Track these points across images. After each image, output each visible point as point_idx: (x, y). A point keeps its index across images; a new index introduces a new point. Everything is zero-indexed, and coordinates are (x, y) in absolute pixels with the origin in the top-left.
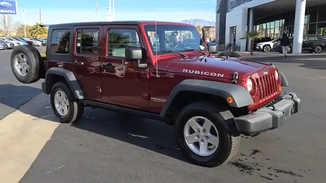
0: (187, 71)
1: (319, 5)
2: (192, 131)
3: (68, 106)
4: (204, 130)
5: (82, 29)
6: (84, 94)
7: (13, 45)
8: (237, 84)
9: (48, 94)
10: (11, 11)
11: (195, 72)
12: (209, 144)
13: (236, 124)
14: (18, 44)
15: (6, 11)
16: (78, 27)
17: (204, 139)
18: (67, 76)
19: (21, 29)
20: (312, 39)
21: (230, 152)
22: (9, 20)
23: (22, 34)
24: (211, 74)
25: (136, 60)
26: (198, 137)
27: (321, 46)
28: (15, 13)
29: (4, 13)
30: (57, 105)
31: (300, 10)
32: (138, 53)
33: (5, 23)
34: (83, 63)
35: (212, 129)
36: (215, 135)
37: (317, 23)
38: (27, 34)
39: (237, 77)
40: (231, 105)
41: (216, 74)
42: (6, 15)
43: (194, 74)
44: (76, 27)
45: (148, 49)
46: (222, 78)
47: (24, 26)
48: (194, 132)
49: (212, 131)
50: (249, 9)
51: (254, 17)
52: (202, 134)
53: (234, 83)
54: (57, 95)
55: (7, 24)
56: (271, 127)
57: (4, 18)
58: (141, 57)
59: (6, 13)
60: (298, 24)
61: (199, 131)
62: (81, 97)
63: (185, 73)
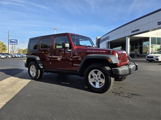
0: (89, 51)
1: (135, 41)
2: (92, 77)
3: (36, 72)
4: (98, 76)
5: (43, 38)
6: (43, 66)
7: (15, 56)
8: (112, 54)
9: (27, 67)
10: (16, 44)
11: (92, 51)
12: (100, 83)
13: (113, 71)
14: (18, 56)
15: (14, 43)
16: (42, 38)
17: (98, 80)
18: (36, 58)
19: (19, 51)
20: (133, 52)
21: (110, 85)
22: (14, 47)
23: (20, 53)
24: (100, 51)
25: (67, 48)
26: (95, 79)
27: (136, 55)
28: (17, 44)
29: (13, 44)
30: (31, 72)
31: (127, 42)
32: (67, 45)
33: (13, 48)
34: (43, 52)
35: (102, 75)
36: (103, 78)
37: (134, 47)
38: (22, 52)
39: (111, 52)
40: (110, 63)
41: (102, 51)
42: (13, 45)
43: (92, 52)
44: (41, 38)
45: (72, 44)
46: (105, 53)
47: (20, 50)
48: (93, 77)
49: (102, 77)
50: (108, 42)
51: (110, 46)
52: (96, 78)
53: (110, 54)
54: (31, 67)
55: (14, 48)
56: (128, 73)
57: (13, 46)
58: (69, 47)
59: (14, 44)
60: (127, 47)
61: (95, 77)
62: (42, 67)
63: (88, 52)
